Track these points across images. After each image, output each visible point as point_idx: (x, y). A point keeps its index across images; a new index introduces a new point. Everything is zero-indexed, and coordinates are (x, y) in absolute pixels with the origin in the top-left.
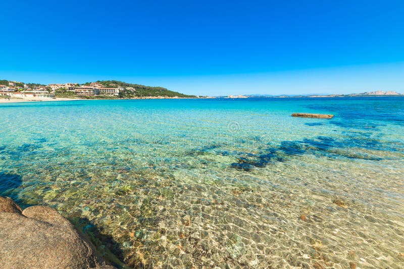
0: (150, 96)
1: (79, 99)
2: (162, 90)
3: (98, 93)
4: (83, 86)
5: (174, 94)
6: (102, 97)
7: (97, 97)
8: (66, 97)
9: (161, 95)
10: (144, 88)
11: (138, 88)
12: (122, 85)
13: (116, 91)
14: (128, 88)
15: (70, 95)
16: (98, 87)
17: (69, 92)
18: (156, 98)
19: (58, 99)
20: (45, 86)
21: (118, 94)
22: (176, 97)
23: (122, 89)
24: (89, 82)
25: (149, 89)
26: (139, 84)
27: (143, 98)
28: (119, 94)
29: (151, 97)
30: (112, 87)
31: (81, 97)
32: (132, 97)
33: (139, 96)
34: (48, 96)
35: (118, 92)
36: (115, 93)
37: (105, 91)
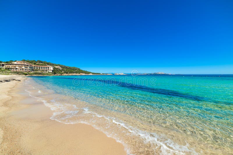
3: (33, 70)
13: (50, 68)
28: (53, 71)
33: (67, 73)
36: (49, 70)
37: (39, 69)
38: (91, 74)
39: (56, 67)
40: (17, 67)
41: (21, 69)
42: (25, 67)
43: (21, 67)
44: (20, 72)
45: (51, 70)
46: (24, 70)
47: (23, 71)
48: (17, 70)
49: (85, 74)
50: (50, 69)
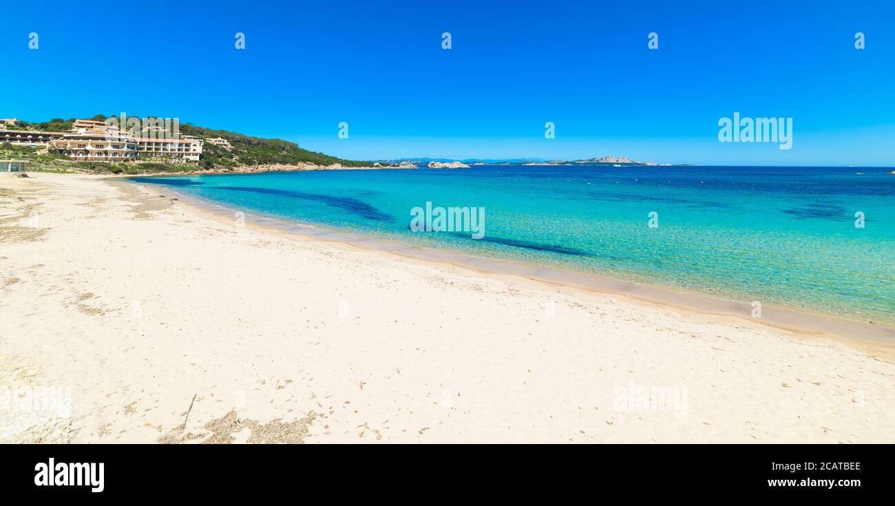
13: (192, 148)
21: (197, 158)
28: (201, 156)
33: (250, 163)
35: (199, 150)
36: (189, 155)
37: (156, 149)
38: (337, 166)
39: (213, 141)
40: (89, 148)
41: (99, 153)
42: (114, 147)
43: (102, 146)
44: (100, 164)
45: (196, 154)
46: (110, 156)
47: (106, 159)
48: (89, 156)
49: (316, 167)
50: (191, 151)
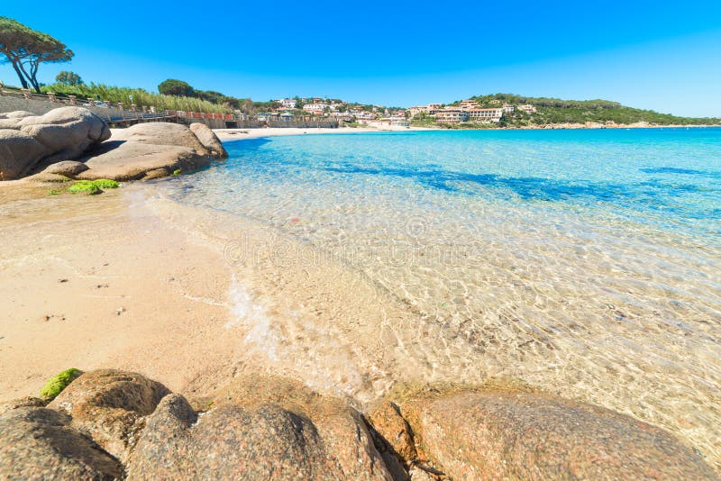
0: (564, 121)
1: (436, 129)
2: (605, 107)
3: (467, 119)
4: (447, 108)
5: (637, 115)
6: (470, 126)
7: (463, 125)
8: (423, 125)
9: (596, 120)
10: (558, 106)
11: (543, 105)
12: (514, 101)
13: (496, 113)
14: (521, 108)
15: (428, 122)
16: (470, 108)
17: (429, 118)
18: (582, 126)
19: (413, 128)
20: (405, 109)
21: (498, 120)
22: (642, 124)
23: (509, 109)
24: (459, 100)
25: (571, 107)
26: (549, 97)
27: (548, 127)
28: (501, 119)
29: (566, 125)
30: (493, 106)
31: (441, 125)
32: (524, 124)
33: (539, 122)
34: (402, 124)
35: (500, 115)
36: (494, 118)
37: (479, 115)
42: (454, 115)
45: (498, 118)
46: (452, 120)
50: (496, 116)
